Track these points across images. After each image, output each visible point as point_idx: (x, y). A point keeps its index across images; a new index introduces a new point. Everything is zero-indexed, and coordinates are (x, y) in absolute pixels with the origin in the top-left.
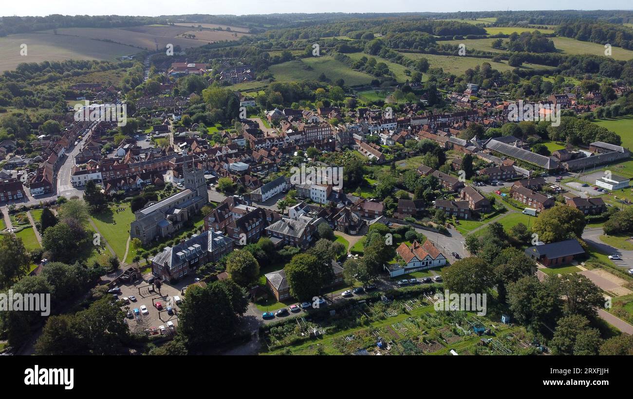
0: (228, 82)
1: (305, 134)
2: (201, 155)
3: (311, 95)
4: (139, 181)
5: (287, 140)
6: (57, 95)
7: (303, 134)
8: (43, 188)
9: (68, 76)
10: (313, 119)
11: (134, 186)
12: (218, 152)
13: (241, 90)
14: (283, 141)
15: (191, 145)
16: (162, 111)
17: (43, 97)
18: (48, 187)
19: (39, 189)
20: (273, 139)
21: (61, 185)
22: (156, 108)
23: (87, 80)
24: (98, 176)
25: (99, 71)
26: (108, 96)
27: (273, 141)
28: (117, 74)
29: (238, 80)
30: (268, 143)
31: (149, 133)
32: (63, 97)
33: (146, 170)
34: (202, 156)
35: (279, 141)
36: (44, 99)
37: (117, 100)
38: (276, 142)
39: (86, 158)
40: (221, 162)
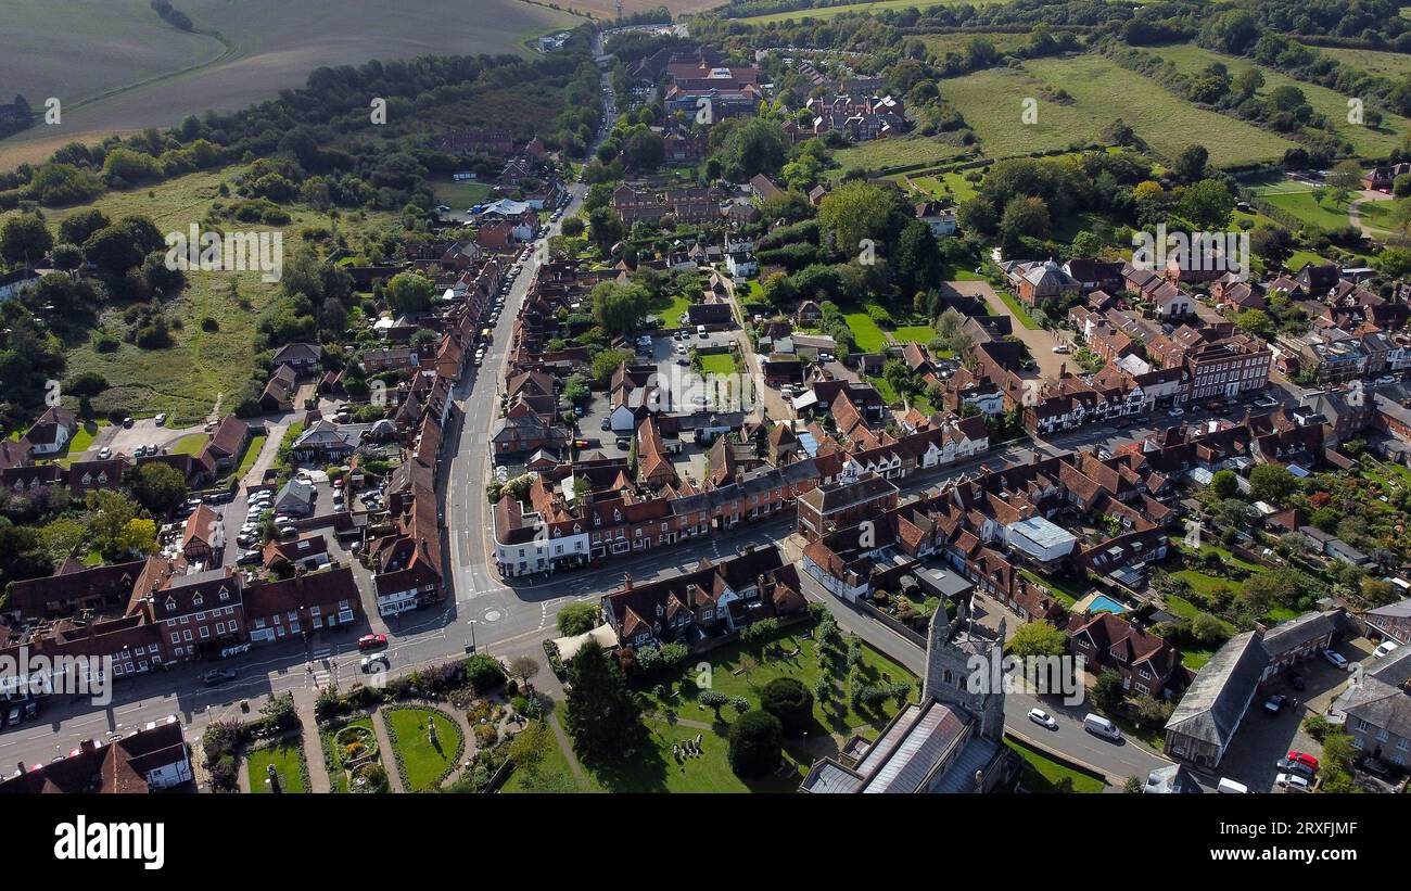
0: (843, 136)
1: (1191, 379)
2: (884, 461)
3: (1121, 202)
4: (726, 596)
5: (1136, 398)
6: (408, 171)
7: (1185, 377)
8: (414, 592)
9: (429, 103)
10: (1175, 306)
11: (707, 617)
12: (932, 446)
13: (891, 165)
14: (1121, 402)
15: (830, 404)
16: (690, 237)
17: (376, 177)
18: (429, 588)
19: (403, 596)
20: (1092, 396)
21: (463, 564)
22: (670, 226)
23: (475, 117)
24: (579, 545)
25: (496, 87)
26: (532, 169)
27: (1094, 404)
28: (539, 94)
29: (867, 128)
30: (1078, 413)
31: (679, 330)
32: (422, 174)
33: (720, 518)
34: (885, 466)
35: (1112, 403)
36: (380, 182)
37: (559, 186)
38: (1103, 407)
39: (524, 444)
40: (968, 510)
